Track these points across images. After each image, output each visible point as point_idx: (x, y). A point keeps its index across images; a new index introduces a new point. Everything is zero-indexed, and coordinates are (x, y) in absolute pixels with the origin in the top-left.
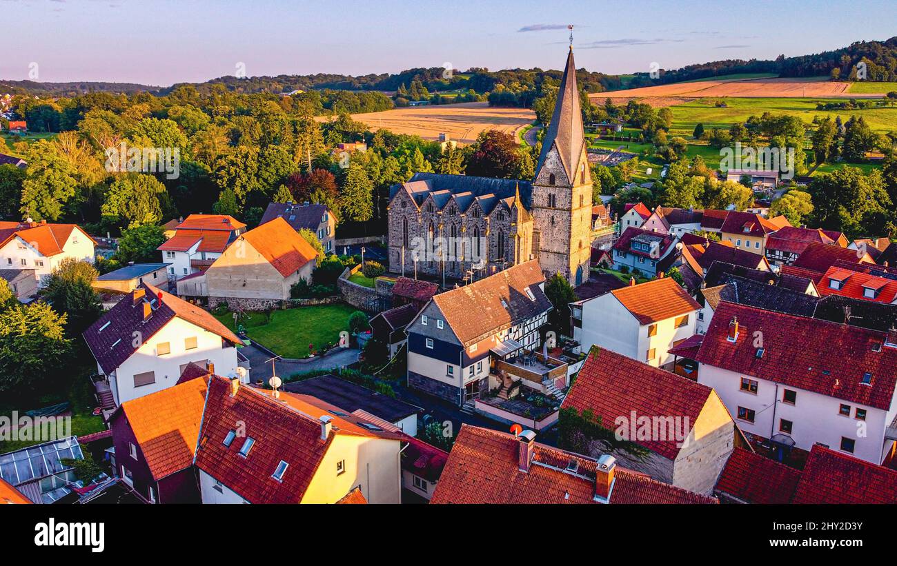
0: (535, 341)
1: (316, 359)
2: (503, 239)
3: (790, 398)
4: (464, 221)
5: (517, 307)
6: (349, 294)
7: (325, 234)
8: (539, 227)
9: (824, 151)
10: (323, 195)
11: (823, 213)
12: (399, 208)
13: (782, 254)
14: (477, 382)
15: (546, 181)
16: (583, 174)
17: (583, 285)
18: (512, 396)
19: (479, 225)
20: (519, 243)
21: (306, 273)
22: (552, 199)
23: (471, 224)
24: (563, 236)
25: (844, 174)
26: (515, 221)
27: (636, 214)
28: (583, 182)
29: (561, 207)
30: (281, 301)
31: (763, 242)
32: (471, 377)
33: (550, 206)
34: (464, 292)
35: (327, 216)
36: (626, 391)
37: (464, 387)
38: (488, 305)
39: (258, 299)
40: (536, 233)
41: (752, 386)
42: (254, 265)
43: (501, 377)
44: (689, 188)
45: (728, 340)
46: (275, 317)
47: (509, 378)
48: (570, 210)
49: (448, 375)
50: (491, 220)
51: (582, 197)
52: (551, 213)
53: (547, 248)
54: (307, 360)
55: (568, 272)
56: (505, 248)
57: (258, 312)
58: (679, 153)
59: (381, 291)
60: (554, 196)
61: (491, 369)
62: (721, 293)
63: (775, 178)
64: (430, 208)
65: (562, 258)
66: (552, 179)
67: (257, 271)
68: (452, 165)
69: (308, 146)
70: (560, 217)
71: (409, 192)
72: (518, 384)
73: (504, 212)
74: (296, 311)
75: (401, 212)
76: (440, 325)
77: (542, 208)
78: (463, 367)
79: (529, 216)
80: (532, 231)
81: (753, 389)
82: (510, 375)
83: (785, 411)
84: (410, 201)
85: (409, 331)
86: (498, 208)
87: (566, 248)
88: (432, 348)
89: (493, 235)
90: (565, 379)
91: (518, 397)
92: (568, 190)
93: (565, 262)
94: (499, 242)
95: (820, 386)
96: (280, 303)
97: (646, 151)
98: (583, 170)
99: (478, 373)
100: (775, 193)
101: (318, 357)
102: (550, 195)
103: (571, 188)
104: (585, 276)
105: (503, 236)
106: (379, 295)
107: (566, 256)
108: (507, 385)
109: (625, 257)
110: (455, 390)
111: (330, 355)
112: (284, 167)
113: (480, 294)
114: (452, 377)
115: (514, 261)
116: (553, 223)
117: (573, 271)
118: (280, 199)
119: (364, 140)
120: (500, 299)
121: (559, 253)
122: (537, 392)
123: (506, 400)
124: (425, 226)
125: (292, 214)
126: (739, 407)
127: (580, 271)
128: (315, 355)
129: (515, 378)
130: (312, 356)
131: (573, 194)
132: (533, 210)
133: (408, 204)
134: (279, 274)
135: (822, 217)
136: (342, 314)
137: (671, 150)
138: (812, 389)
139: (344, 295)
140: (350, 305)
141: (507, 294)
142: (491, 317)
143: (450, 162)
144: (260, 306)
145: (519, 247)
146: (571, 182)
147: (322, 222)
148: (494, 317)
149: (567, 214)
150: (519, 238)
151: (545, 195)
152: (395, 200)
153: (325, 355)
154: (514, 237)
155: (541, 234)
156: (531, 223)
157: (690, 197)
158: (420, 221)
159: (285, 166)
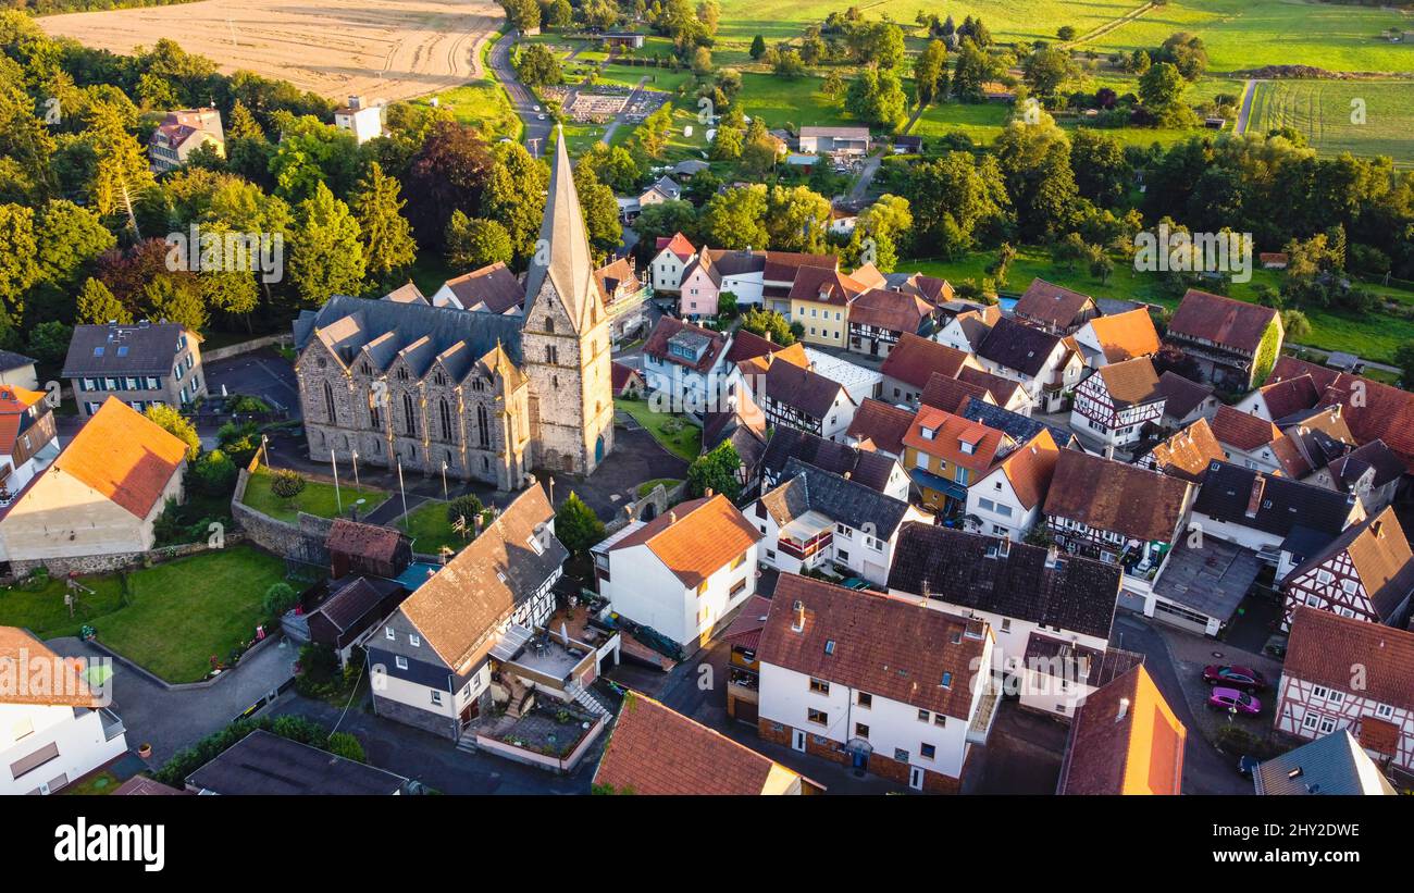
0: (549, 606)
1: (225, 677)
2: (485, 415)
3: (865, 700)
4: (422, 391)
5: (520, 575)
6: (255, 530)
7: (184, 368)
8: (536, 390)
9: (930, 87)
10: (168, 285)
11: (925, 221)
12: (314, 367)
13: (869, 329)
14: (475, 703)
15: (540, 328)
16: (593, 312)
17: (607, 458)
18: (525, 710)
19: (447, 397)
20: (510, 424)
21: (174, 487)
22: (552, 354)
23: (434, 394)
24: (574, 404)
25: (950, 164)
26: (501, 393)
27: (672, 255)
28: (594, 321)
29: (566, 364)
30: (141, 553)
31: (845, 312)
32: (466, 699)
33: (549, 362)
34: (442, 578)
35: (184, 339)
36: (673, 761)
37: (458, 717)
38: (478, 586)
39: (100, 556)
40: (533, 398)
41: (823, 686)
42: (85, 505)
43: (508, 686)
44: (745, 206)
45: (793, 629)
46: (136, 585)
47: (518, 682)
48: (578, 368)
49: (433, 703)
50: (464, 391)
51: (594, 344)
52: (552, 371)
53: (551, 420)
54: (211, 682)
55: (584, 452)
56: (489, 429)
57: (103, 575)
58: (730, 94)
59: (308, 530)
60: (554, 348)
61: (493, 675)
62: (787, 496)
63: (864, 142)
64: (366, 369)
65: (574, 432)
66: (549, 324)
67: (91, 515)
68: (381, 203)
69: (121, 180)
70: (565, 378)
71: (328, 343)
72: (531, 691)
73: (482, 380)
74: (170, 569)
75: (318, 374)
76: (414, 642)
77: (538, 364)
78: (454, 694)
79: (520, 376)
80: (527, 395)
81: (825, 690)
82: (519, 678)
83: (861, 715)
84: (331, 358)
85: (369, 645)
86: (473, 375)
87: (578, 419)
88: (406, 668)
89: (470, 411)
90: (594, 669)
91: (533, 712)
92: (574, 342)
93: (578, 438)
94: (480, 420)
95: (897, 693)
96: (141, 558)
97: (682, 87)
98: (592, 306)
99: (476, 688)
100: (865, 166)
101: (226, 671)
102: (548, 347)
103: (577, 337)
104: (608, 445)
105: (485, 412)
106: (304, 536)
107: (579, 429)
108: (519, 696)
109: (662, 365)
110: (446, 721)
111: (245, 663)
112: (86, 240)
113: (465, 572)
114: (439, 704)
115: (505, 448)
116: (556, 385)
117: (591, 446)
118: (90, 303)
119: (213, 104)
120: (495, 569)
121: (569, 426)
122: (558, 701)
123: (518, 720)
124: (361, 395)
125: (122, 344)
126: (810, 709)
127: (600, 441)
128: (222, 670)
129: (528, 682)
130: (217, 672)
131: (582, 345)
132: (525, 366)
133: (329, 363)
134: (131, 516)
135: (924, 227)
136: (249, 570)
137: (718, 91)
138: (889, 696)
139: (246, 531)
140: (258, 545)
141: (504, 558)
142: (486, 606)
143: (378, 198)
144: (105, 565)
145: (510, 429)
146: (577, 330)
147: (177, 352)
148: (489, 605)
149: (575, 374)
150: (509, 417)
151: (542, 347)
152: (305, 355)
153: (238, 664)
154: (501, 416)
155: (540, 401)
156: (525, 387)
157: (747, 220)
158: (352, 387)
159: (89, 237)
